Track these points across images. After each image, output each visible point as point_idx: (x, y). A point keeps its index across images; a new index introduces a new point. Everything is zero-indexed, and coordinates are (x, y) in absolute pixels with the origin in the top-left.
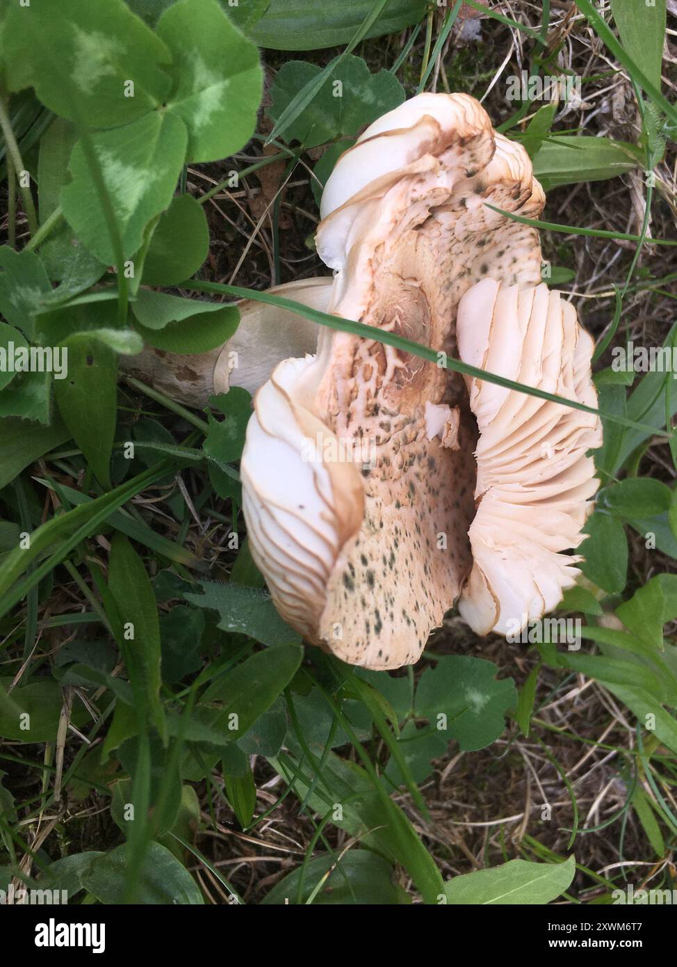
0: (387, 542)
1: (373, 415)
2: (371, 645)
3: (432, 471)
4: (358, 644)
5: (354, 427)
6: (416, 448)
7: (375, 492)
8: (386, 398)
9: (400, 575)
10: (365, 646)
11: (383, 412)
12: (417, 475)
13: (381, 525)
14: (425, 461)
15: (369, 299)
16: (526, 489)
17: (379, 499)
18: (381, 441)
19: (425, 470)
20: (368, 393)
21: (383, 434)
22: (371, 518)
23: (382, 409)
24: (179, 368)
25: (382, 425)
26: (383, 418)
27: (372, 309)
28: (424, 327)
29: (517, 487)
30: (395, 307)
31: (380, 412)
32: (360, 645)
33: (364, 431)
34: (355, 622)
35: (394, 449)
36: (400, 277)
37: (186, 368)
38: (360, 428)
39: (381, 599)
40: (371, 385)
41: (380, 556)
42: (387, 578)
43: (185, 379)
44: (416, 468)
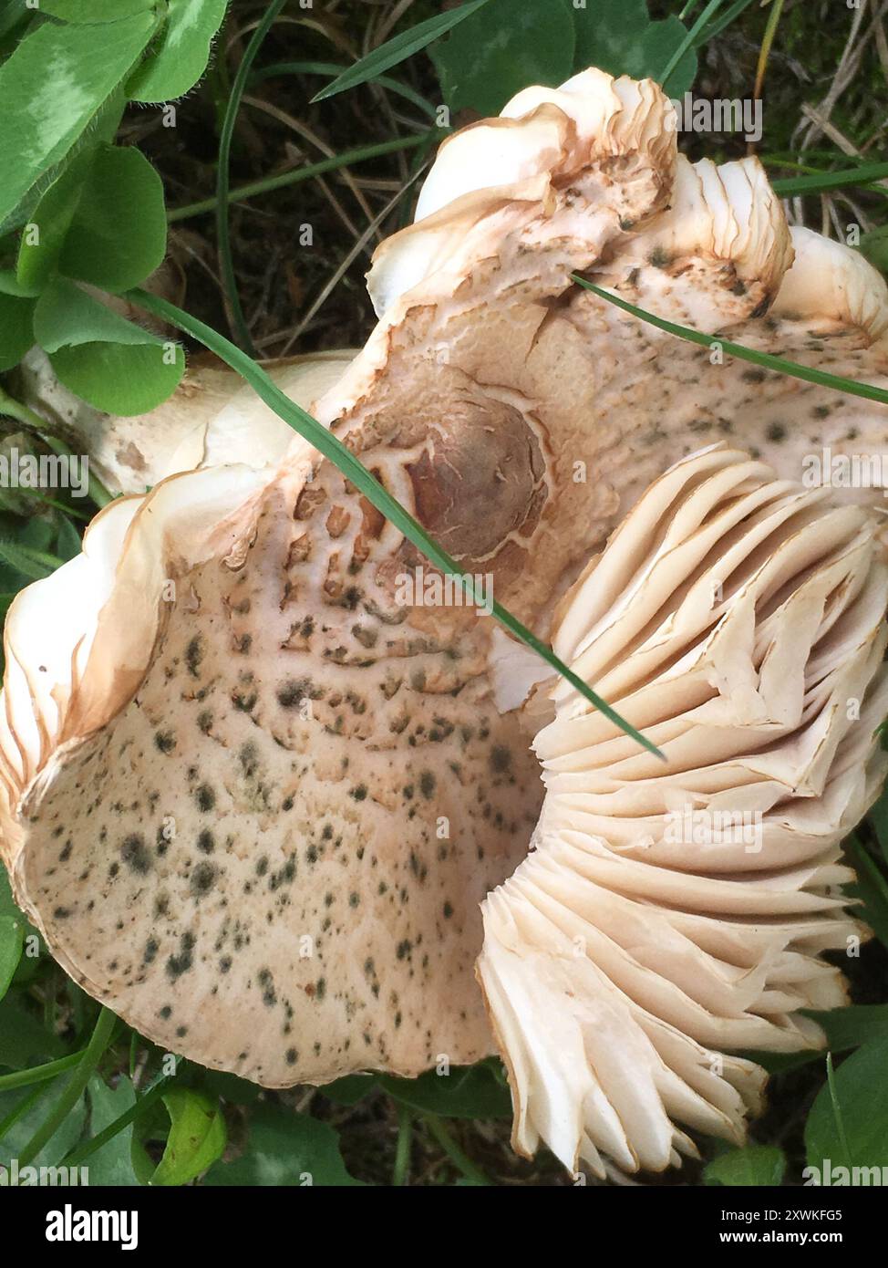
0: (288, 838)
1: (344, 606)
2: (147, 985)
3: (501, 776)
4: (114, 966)
5: (296, 614)
6: (460, 711)
7: (298, 742)
8: (380, 585)
9: (289, 911)
10: (130, 978)
11: (367, 608)
12: (455, 769)
13: (288, 805)
14: (483, 748)
15: (366, 391)
16: (616, 857)
17: (303, 761)
18: (347, 658)
19: (480, 767)
20: (334, 559)
21: (355, 649)
22: (267, 781)
23: (367, 601)
24: (121, 443)
25: (356, 630)
26: (364, 619)
27: (367, 412)
28: (497, 480)
29: (596, 844)
30: (431, 425)
31: (360, 607)
32: (119, 972)
33: (317, 629)
34: (121, 926)
35: (383, 687)
36: (471, 377)
37: (132, 445)
38: (308, 619)
39: (211, 925)
40: (345, 548)
41: (255, 855)
42: (251, 898)
43: (127, 463)
44: (452, 750)
